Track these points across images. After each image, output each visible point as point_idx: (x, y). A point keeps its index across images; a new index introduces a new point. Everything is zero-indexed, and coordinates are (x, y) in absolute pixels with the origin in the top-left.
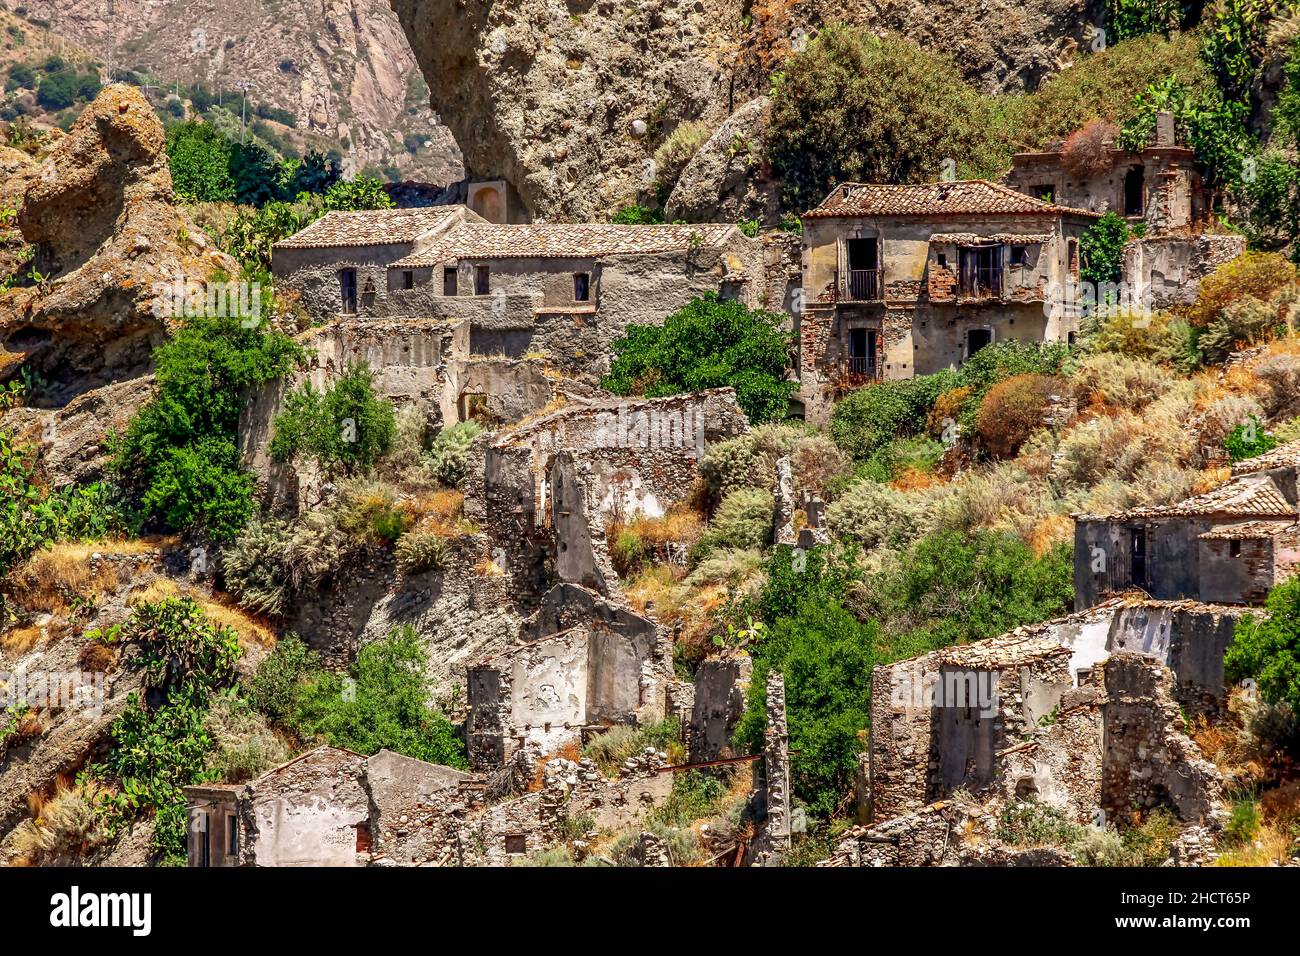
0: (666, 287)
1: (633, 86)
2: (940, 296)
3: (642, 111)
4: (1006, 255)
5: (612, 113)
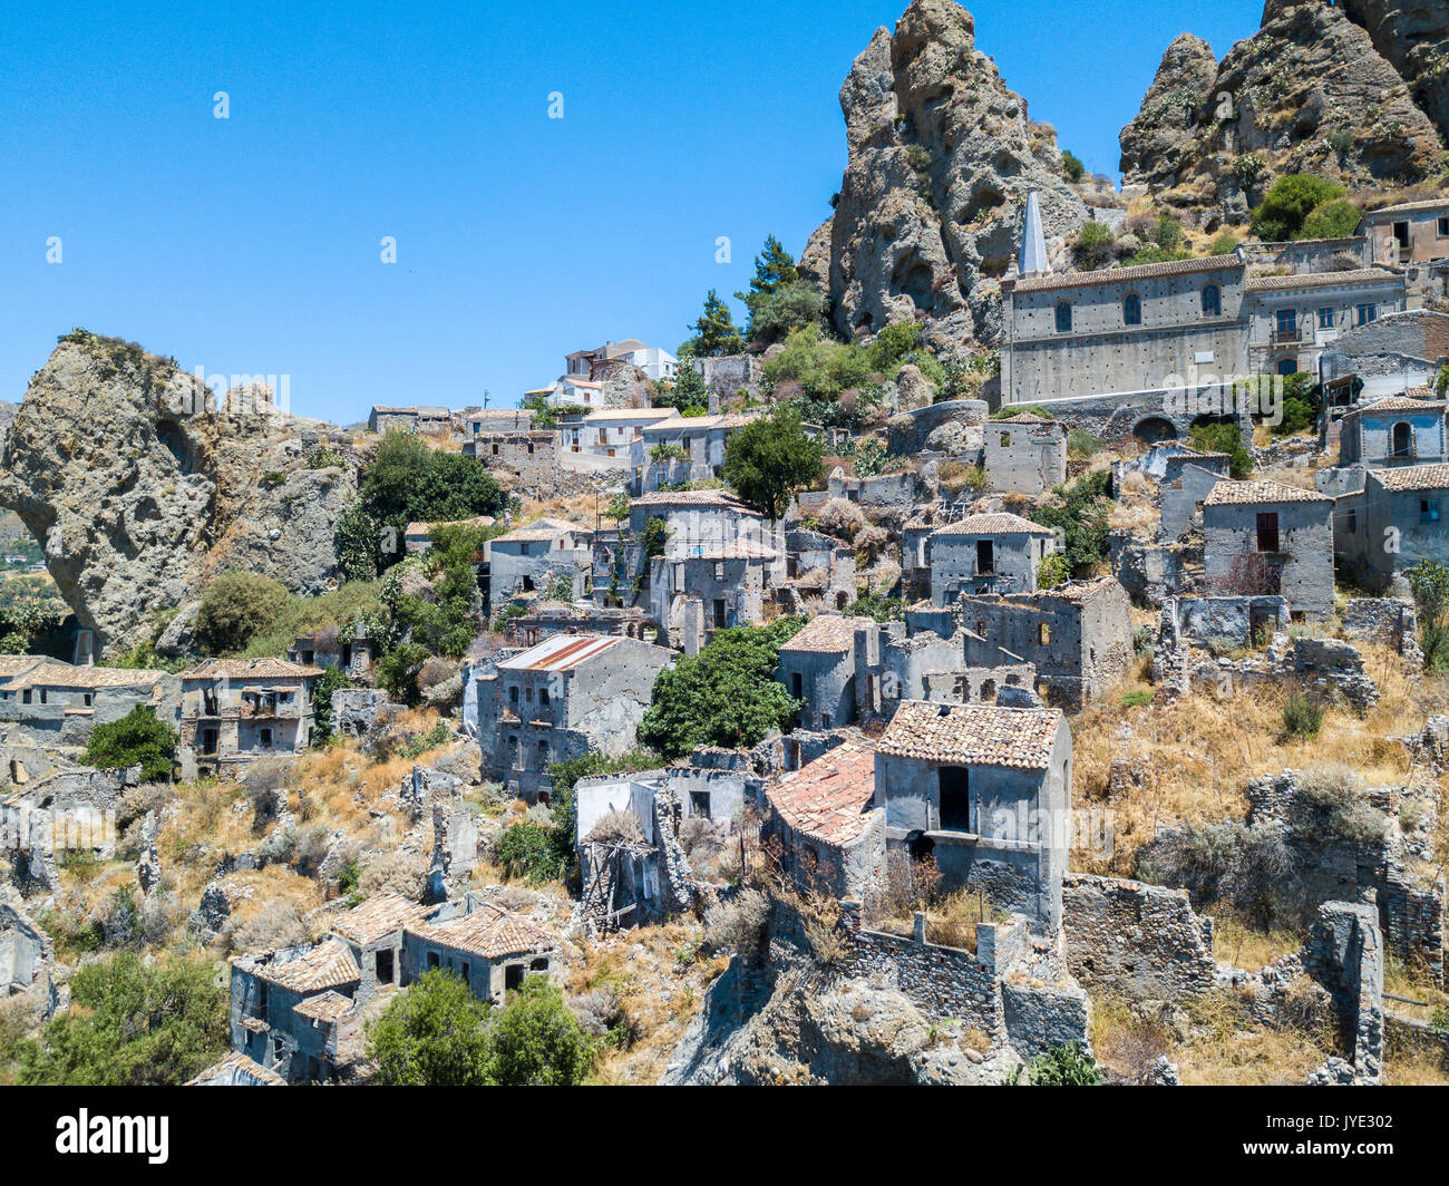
0: (127, 702)
1: (154, 590)
2: (247, 716)
3: (158, 600)
4: (278, 697)
5: (144, 601)
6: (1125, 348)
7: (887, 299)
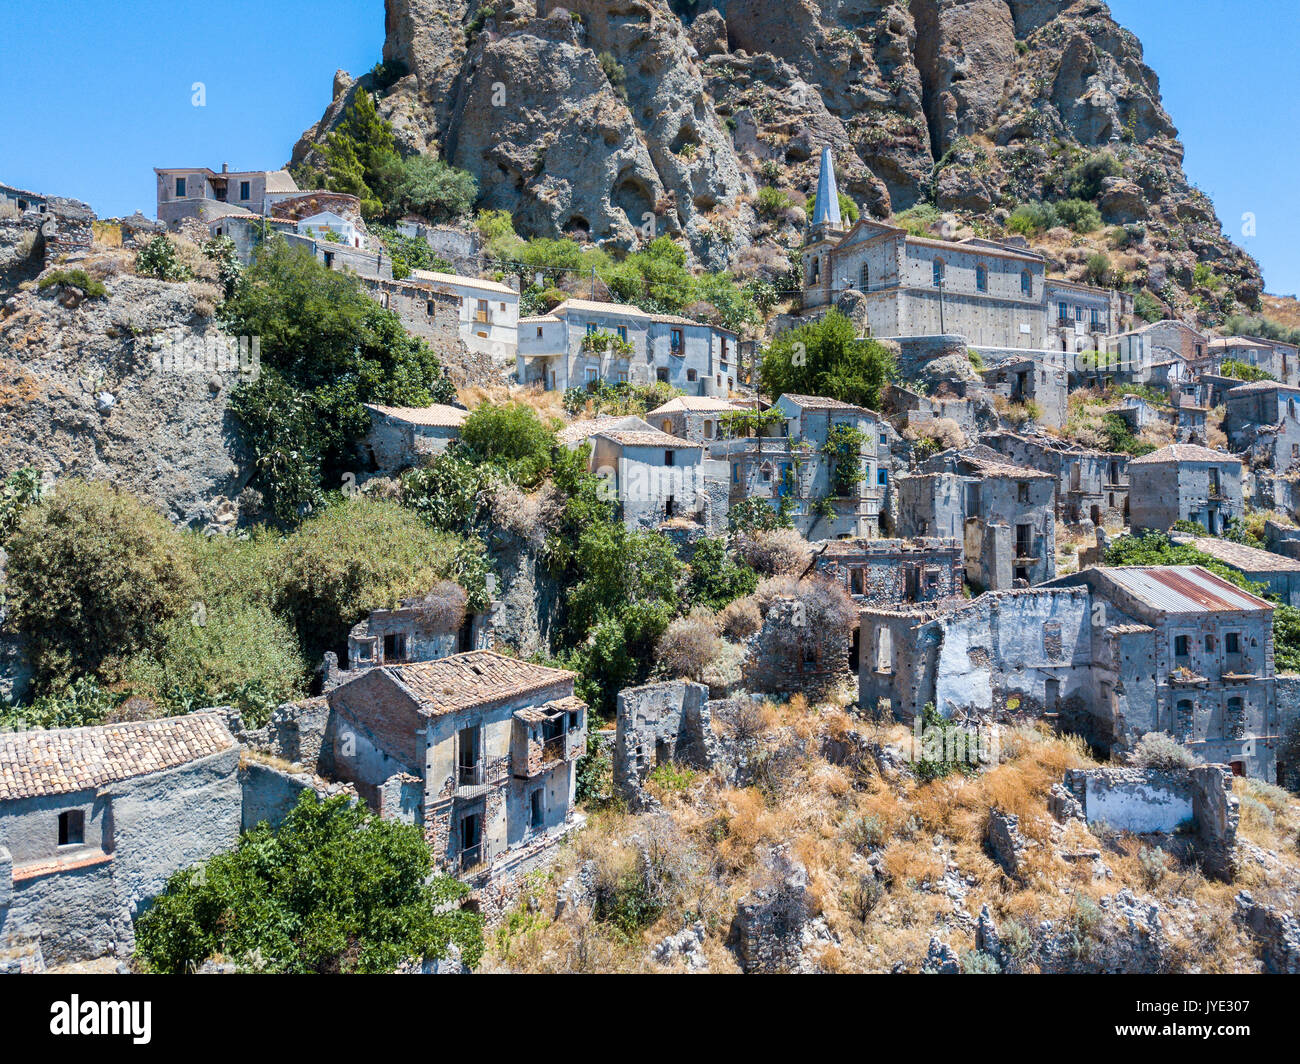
0: (189, 804)
2: (534, 770)
6: (979, 309)
7: (611, 211)
